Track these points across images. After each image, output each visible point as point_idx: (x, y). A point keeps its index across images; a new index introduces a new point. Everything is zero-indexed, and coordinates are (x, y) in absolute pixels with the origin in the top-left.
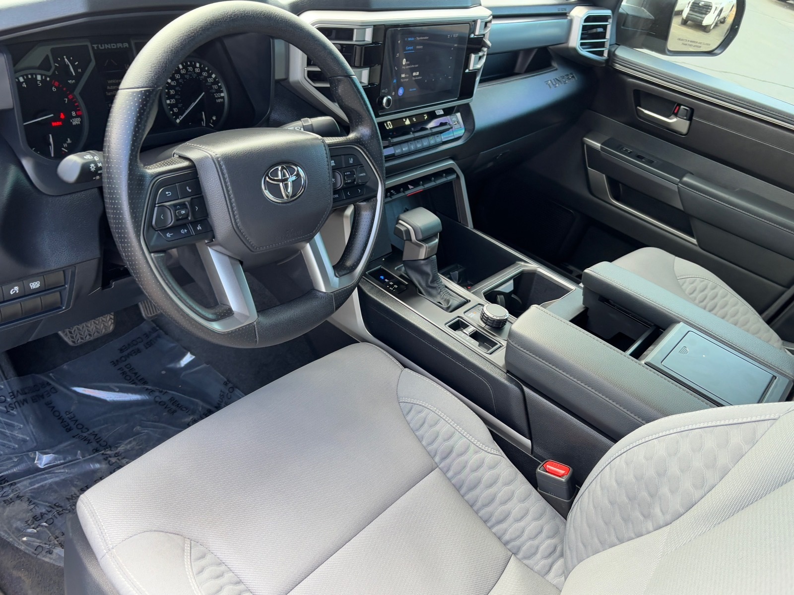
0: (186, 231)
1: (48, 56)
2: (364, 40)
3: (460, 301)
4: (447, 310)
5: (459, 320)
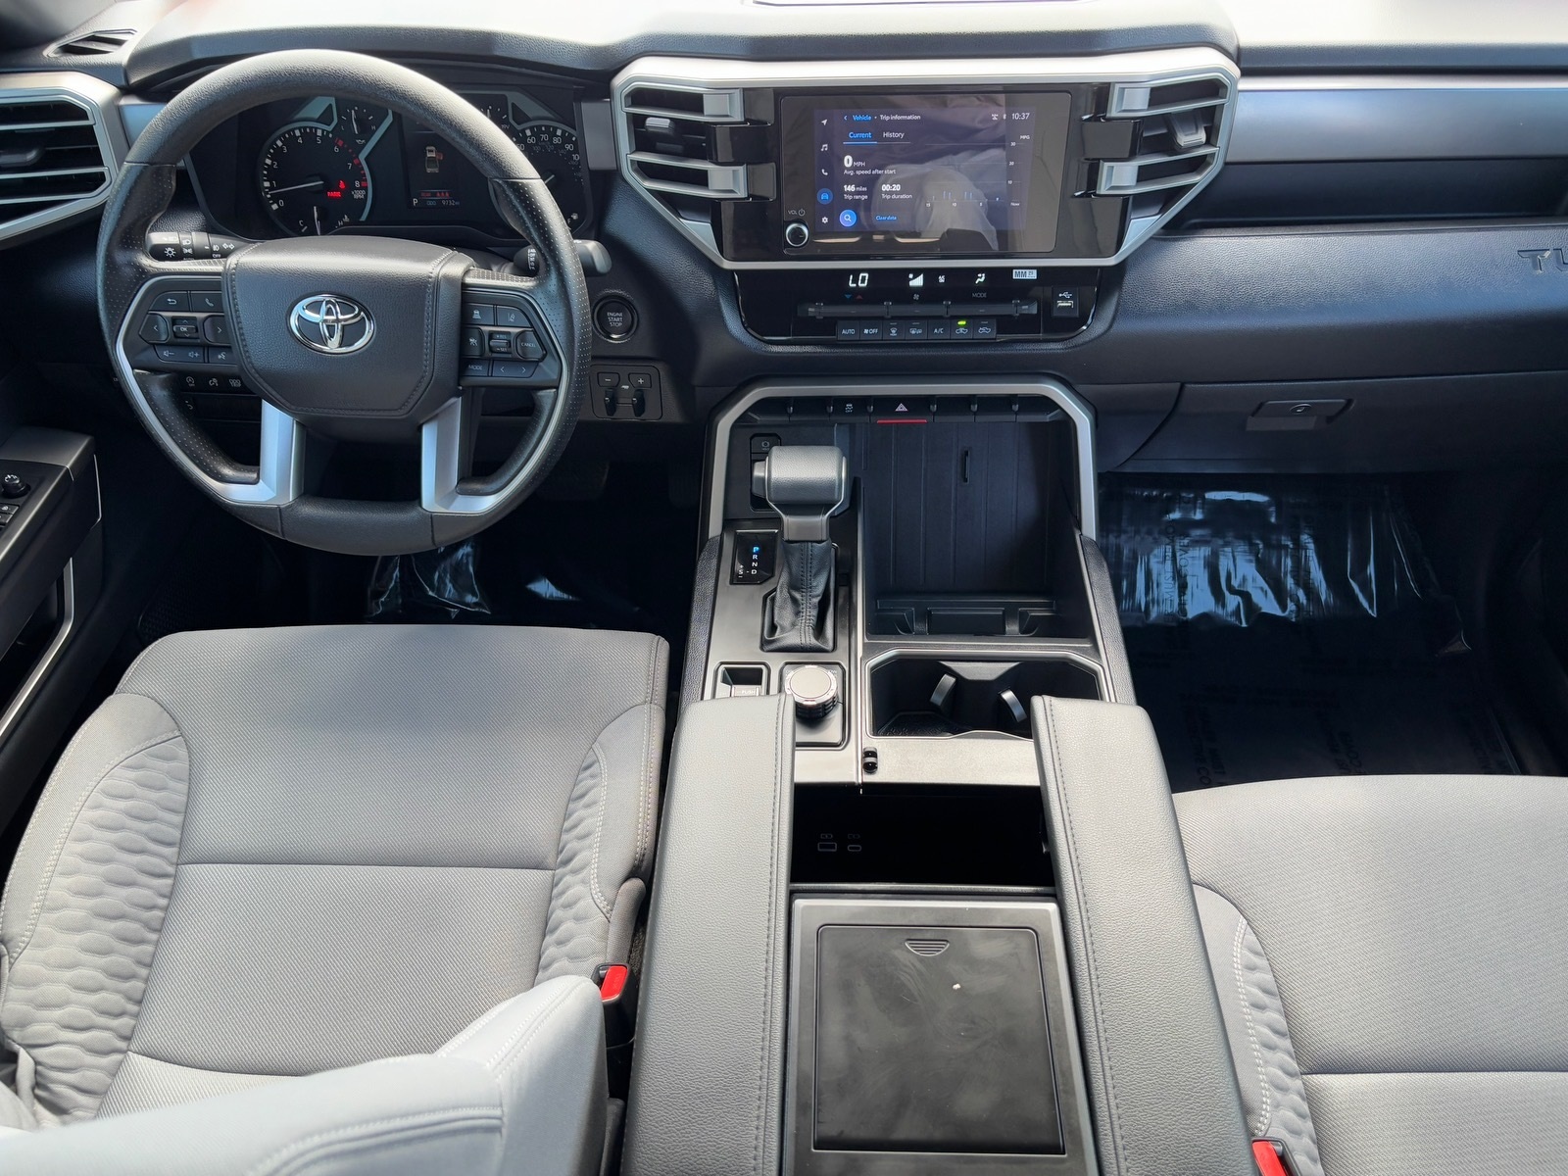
0: (197, 355)
1: (330, 106)
2: (727, 116)
3: (808, 642)
4: (765, 644)
5: (761, 670)
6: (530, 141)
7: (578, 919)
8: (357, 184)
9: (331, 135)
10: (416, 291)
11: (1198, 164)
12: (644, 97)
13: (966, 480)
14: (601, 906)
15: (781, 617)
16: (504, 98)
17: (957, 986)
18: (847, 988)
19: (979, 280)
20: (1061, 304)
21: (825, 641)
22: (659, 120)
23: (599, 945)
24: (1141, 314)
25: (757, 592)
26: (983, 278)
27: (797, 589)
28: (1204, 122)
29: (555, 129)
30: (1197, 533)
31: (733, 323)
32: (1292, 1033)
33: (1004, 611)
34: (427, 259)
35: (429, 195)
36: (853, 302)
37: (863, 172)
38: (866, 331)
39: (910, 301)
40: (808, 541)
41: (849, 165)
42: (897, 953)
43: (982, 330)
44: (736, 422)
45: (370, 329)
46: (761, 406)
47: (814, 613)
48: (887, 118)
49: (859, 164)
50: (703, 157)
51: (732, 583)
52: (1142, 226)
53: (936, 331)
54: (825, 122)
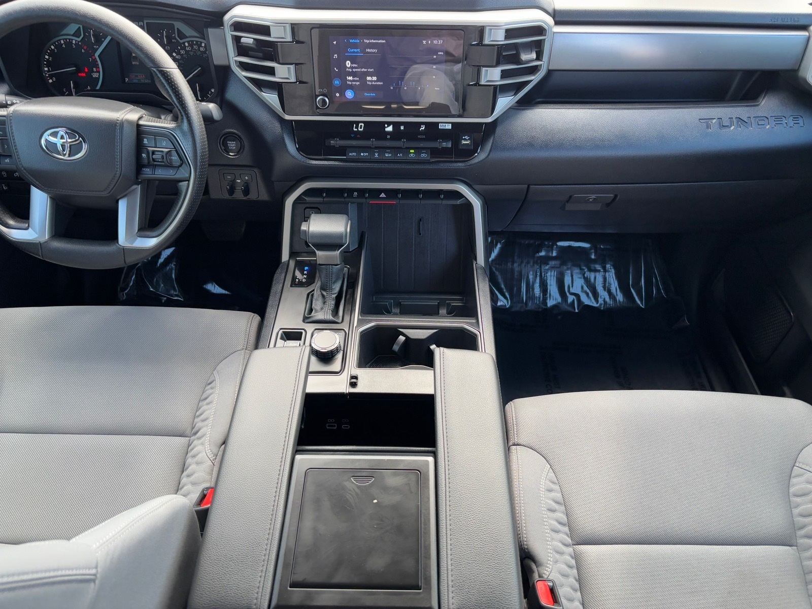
1: (80, 27)
2: (283, 38)
3: (328, 318)
4: (306, 319)
5: (302, 333)
6: (188, 49)
7: (198, 463)
8: (95, 69)
9: (80, 43)
10: (111, 128)
11: (533, 70)
12: (240, 26)
13: (420, 234)
14: (210, 457)
15: (316, 305)
16: (173, 25)
17: (375, 501)
18: (317, 502)
19: (421, 128)
20: (464, 142)
21: (338, 318)
22: (248, 39)
23: (208, 477)
24: (505, 148)
25: (304, 291)
26: (424, 128)
27: (325, 290)
28: (535, 48)
29: (201, 43)
30: (553, 263)
31: (291, 147)
32: (569, 524)
33: (438, 303)
34: (117, 110)
35: (134, 76)
36: (355, 138)
37: (356, 70)
38: (362, 154)
39: (385, 139)
40: (329, 265)
41: (349, 66)
42: (347, 484)
43: (423, 155)
44: (295, 200)
45: (85, 147)
46: (310, 192)
47: (333, 302)
48: (368, 41)
49: (354, 65)
50: (272, 60)
51: (291, 286)
52: (504, 102)
53: (398, 155)
54: (335, 43)
